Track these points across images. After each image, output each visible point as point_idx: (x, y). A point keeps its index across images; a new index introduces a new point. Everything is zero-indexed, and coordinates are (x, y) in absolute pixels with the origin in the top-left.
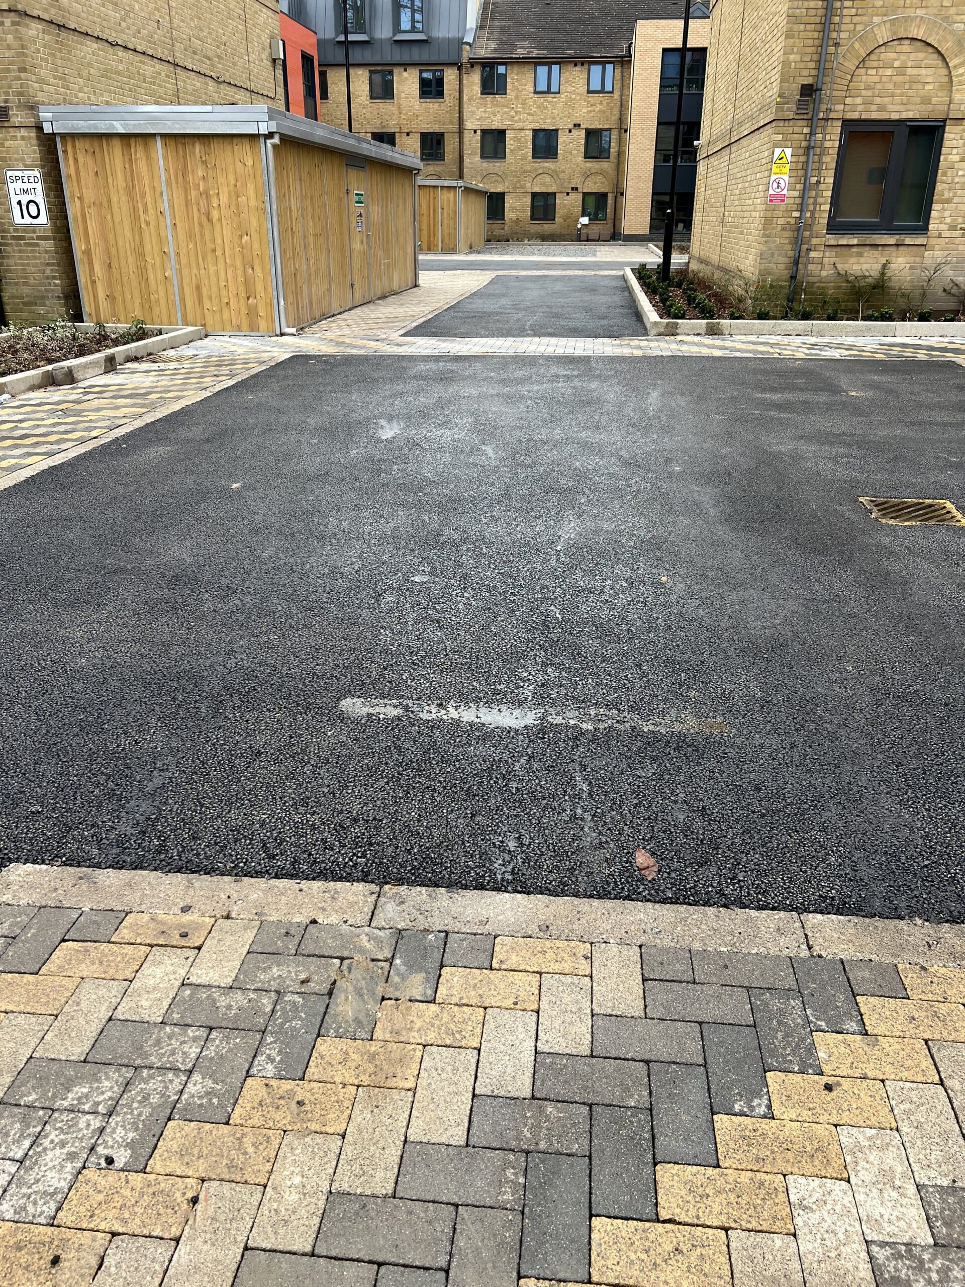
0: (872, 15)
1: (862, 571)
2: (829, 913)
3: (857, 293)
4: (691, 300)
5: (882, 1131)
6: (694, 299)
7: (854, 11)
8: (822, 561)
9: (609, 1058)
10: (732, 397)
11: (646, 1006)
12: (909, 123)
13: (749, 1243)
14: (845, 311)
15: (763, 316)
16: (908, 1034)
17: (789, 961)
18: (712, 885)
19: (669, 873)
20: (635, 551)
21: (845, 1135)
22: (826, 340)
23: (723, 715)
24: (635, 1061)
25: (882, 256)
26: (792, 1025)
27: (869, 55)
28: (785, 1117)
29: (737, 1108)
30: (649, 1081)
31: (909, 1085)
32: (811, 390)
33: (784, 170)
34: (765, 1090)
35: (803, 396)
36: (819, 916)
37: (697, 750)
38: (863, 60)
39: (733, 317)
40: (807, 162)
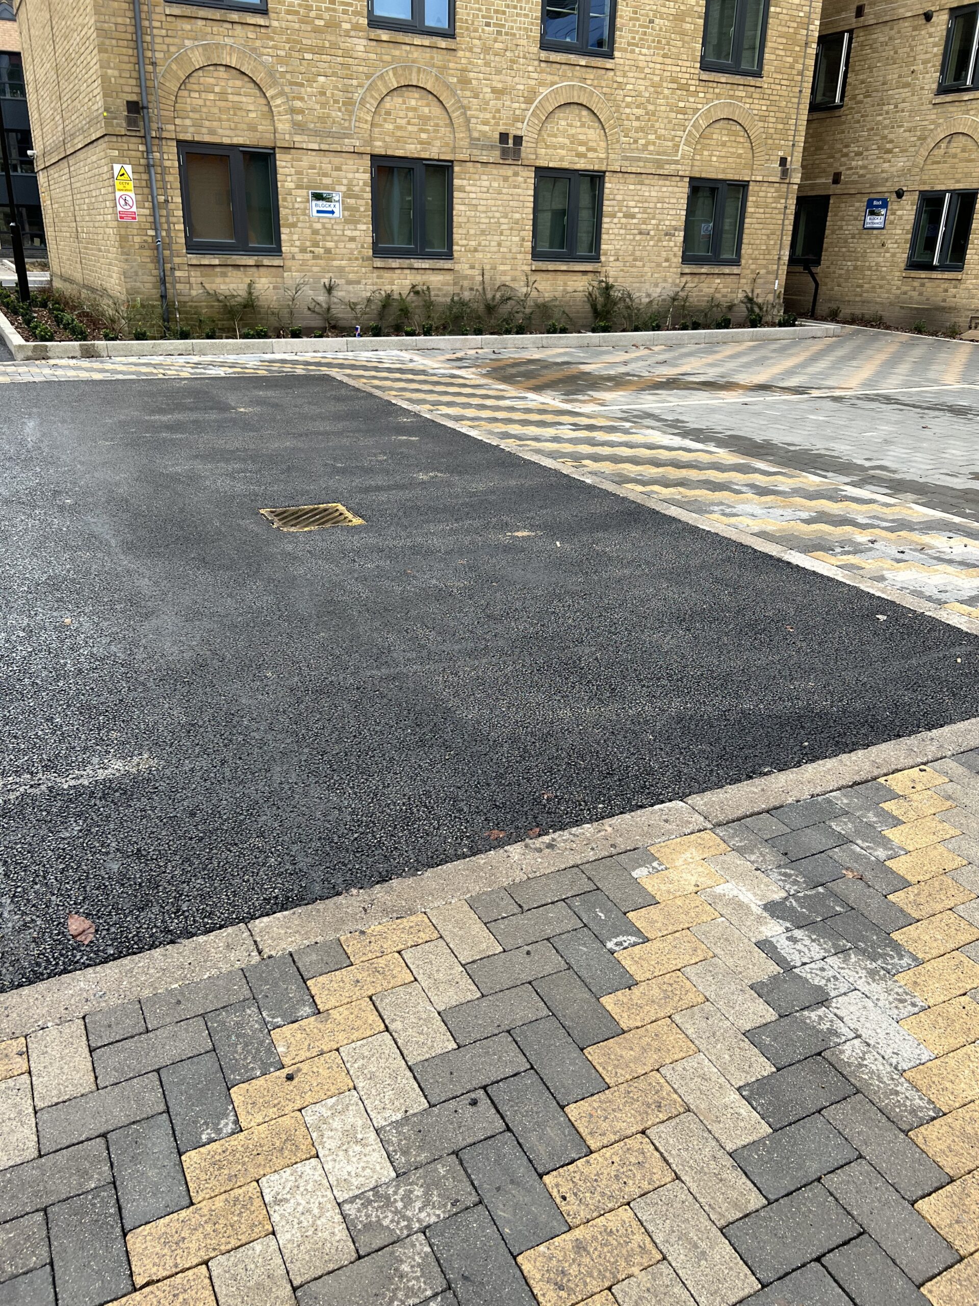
0: (183, 39)
1: (270, 580)
2: (274, 913)
3: (230, 312)
4: (58, 321)
5: (342, 1096)
6: (62, 319)
7: (164, 32)
8: (232, 576)
9: (61, 1149)
10: (120, 422)
11: (96, 1078)
12: (241, 149)
13: (230, 1263)
14: (222, 330)
15: (140, 336)
16: (354, 998)
17: (241, 972)
18: (155, 926)
19: (108, 930)
20: (29, 596)
21: (310, 1117)
22: (209, 358)
23: (149, 749)
24: (91, 1139)
25: (246, 276)
26: (250, 1033)
27: (188, 77)
28: (252, 1124)
29: (204, 1137)
30: (109, 1153)
31: (359, 1043)
32: (200, 409)
33: (128, 187)
34: (230, 1107)
35: (194, 416)
36: (265, 919)
37: (125, 793)
38: (184, 82)
39: (107, 338)
40: (150, 179)
